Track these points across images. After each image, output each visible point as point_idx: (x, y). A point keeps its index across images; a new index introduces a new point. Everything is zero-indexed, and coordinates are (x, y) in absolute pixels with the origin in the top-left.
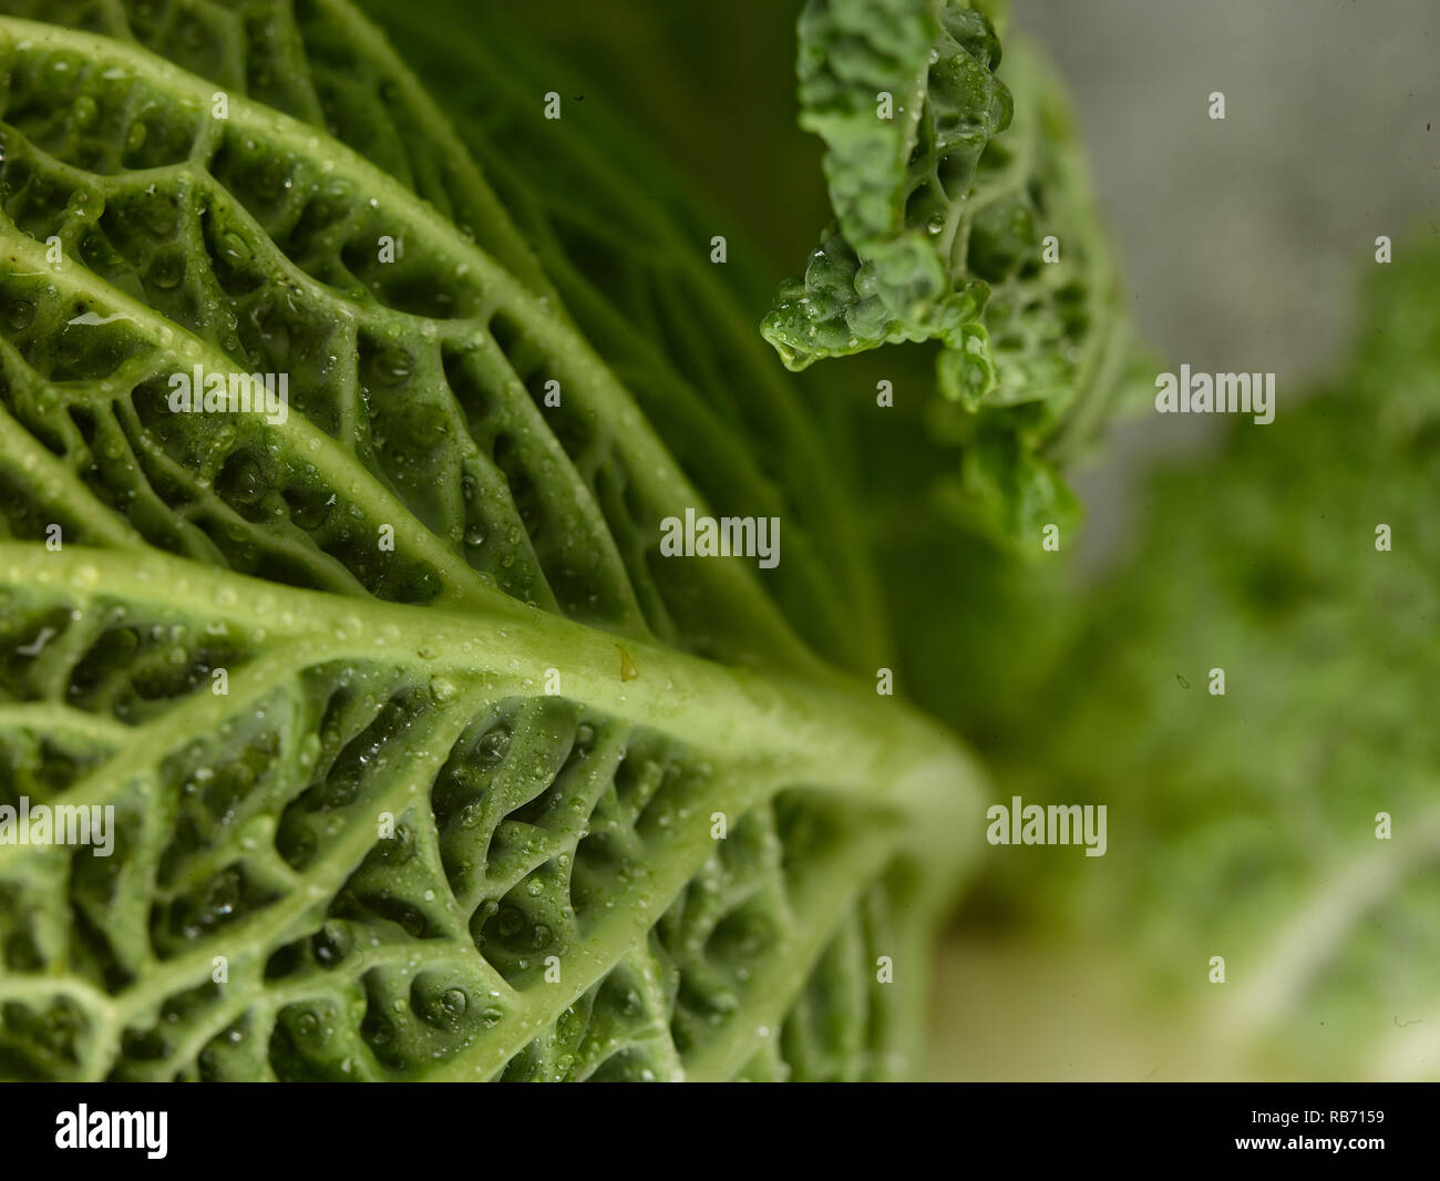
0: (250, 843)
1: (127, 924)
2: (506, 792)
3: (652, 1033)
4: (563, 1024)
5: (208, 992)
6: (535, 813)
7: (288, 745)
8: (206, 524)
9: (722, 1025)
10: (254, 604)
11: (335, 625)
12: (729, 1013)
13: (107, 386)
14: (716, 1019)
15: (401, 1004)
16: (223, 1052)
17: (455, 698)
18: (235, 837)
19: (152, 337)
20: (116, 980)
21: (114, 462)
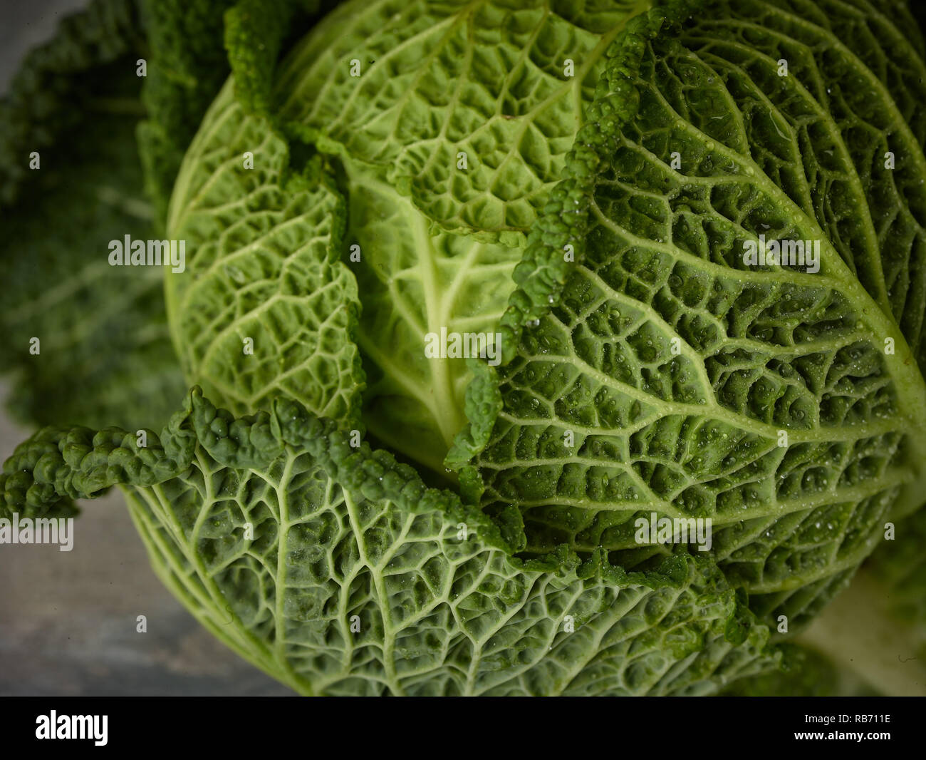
0: (788, 324)
1: (745, 320)
2: (854, 368)
3: (837, 469)
4: (821, 445)
5: (748, 357)
6: (855, 380)
7: (815, 306)
8: (831, 231)
9: (850, 486)
10: (835, 261)
11: (850, 283)
12: (853, 484)
13: (830, 173)
14: (849, 483)
15: (789, 403)
16: (738, 377)
17: (861, 330)
18: (786, 320)
19: (848, 169)
20: (731, 333)
21: (818, 195)
